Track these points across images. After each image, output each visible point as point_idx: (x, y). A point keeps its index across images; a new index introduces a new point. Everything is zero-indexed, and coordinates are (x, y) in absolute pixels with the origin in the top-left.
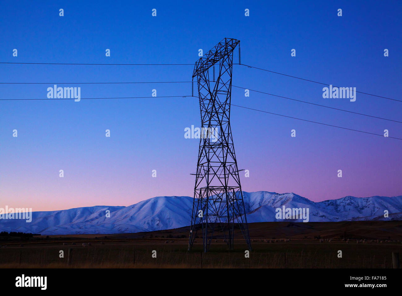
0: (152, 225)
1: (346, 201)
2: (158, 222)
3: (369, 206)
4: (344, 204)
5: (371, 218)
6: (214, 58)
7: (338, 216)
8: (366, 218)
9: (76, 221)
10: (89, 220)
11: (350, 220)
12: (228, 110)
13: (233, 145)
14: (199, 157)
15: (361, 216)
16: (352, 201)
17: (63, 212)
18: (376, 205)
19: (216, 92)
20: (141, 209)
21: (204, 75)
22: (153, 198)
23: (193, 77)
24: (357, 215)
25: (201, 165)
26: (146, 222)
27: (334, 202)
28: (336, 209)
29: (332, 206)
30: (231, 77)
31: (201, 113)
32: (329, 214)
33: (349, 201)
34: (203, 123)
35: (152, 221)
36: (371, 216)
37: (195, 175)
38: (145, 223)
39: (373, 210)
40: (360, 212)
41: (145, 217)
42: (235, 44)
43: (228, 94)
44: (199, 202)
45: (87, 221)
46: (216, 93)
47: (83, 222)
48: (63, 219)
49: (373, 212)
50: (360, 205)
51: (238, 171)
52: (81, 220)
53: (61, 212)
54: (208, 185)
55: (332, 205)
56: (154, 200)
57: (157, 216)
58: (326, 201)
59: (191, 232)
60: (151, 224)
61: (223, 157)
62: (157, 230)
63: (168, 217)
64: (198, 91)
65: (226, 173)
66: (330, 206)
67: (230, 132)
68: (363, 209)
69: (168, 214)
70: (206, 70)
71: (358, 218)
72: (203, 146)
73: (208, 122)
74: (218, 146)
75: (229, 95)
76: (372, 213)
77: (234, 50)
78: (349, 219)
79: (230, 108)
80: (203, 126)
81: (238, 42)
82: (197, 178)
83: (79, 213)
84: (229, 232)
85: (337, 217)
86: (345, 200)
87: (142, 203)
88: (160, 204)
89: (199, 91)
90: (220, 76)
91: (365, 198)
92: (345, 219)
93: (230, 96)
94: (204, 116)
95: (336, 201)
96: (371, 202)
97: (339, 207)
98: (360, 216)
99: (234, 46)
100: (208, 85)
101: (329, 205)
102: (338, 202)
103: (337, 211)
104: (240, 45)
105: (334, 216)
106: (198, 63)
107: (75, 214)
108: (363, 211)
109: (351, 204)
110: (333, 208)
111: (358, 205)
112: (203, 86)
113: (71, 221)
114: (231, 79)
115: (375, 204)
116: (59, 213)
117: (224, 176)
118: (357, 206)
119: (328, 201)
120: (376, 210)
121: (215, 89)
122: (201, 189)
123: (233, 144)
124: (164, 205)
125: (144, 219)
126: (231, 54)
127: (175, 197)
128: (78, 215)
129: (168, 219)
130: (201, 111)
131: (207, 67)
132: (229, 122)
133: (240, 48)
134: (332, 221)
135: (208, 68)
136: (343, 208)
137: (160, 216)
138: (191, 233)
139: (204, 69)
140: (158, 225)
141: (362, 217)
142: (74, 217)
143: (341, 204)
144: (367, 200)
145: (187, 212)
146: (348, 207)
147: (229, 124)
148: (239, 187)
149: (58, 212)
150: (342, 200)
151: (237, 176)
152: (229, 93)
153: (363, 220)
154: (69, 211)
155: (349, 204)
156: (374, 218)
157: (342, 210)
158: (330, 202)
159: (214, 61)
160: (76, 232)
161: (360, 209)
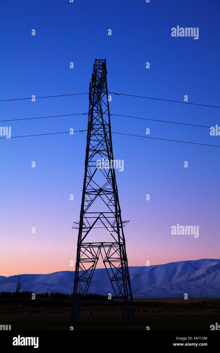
9: (176, 279)
10: (193, 279)
17: (159, 268)
45: (192, 280)
47: (185, 282)
48: (160, 277)
52: (183, 278)
53: (156, 267)
83: (179, 269)
107: (175, 271)
113: (170, 279)
116: (153, 269)
128: (178, 272)
142: (173, 274)
149: (153, 267)
154: (167, 266)
160: (177, 294)
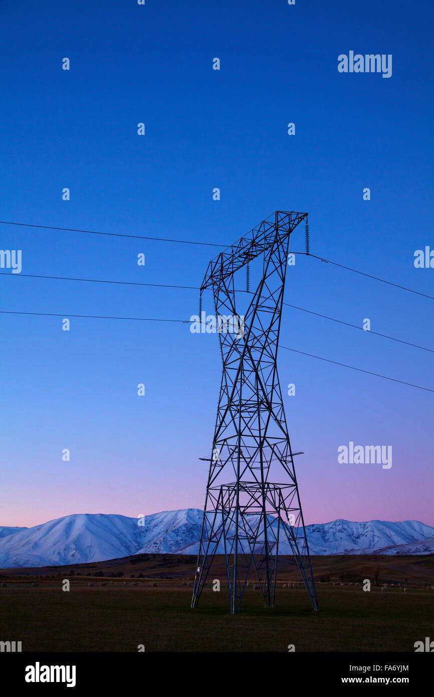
0: (65, 555)
1: (337, 526)
2: (74, 551)
3: (366, 534)
4: (334, 530)
5: (369, 552)
6: (247, 251)
7: (325, 547)
8: (363, 551)
11: (342, 553)
12: (275, 342)
13: (283, 406)
14: (216, 426)
15: (356, 547)
16: (345, 526)
18: (377, 533)
19: (257, 307)
20: (51, 532)
21: (224, 284)
22: (70, 516)
23: (203, 288)
24: (350, 546)
25: (222, 443)
26: (57, 551)
27: (321, 528)
28: (324, 537)
29: (318, 533)
30: (283, 280)
31: (221, 348)
32: (314, 544)
33: (340, 527)
34: (226, 365)
35: (65, 549)
36: (369, 548)
37: (207, 460)
38: (54, 552)
39: (372, 539)
40: (354, 542)
41: (55, 545)
42: (294, 220)
43: (275, 313)
44: (216, 513)
46: (255, 310)
49: (372, 542)
50: (355, 533)
51: (291, 455)
54: (239, 478)
55: (318, 531)
56: (71, 518)
57: (74, 543)
58: (310, 526)
59: (198, 570)
60: (63, 555)
61: (260, 430)
62: (71, 563)
63: (89, 544)
64: (215, 309)
65: (264, 460)
66: (315, 533)
67: (276, 382)
68: (358, 537)
69: (89, 540)
70: (230, 275)
71: (352, 550)
72: (225, 408)
73: (239, 361)
74: (253, 407)
75: (277, 315)
76: (370, 544)
77: (291, 234)
78: (341, 551)
79: (278, 339)
80: (225, 370)
81: (304, 216)
82: (213, 467)
84: (267, 573)
85: (325, 549)
86: (335, 525)
87: (53, 523)
88: (79, 525)
89: (216, 311)
90: (265, 278)
91: (362, 523)
92: (335, 552)
93: (280, 316)
94: (229, 352)
95: (323, 525)
96: (370, 528)
97: (327, 534)
98: (355, 549)
99: (293, 224)
100: (231, 302)
101: (314, 531)
102: (326, 528)
103: (325, 541)
104: (307, 221)
105: (321, 548)
106: (214, 265)
108: (359, 540)
109: (343, 530)
110: (319, 535)
111: (353, 532)
112: (223, 303)
114: (283, 286)
115: (375, 531)
117: (259, 465)
118: (351, 533)
119: (313, 525)
120: (376, 539)
121: (255, 303)
122: (222, 486)
123: (282, 404)
124: (84, 527)
125: (54, 547)
126: (286, 241)
127: (101, 514)
129: (89, 547)
130: (222, 344)
131: (231, 270)
132: (275, 363)
133: (307, 226)
134: (317, 555)
135: (233, 272)
136: (332, 536)
137: (77, 542)
138: (198, 573)
139: (224, 272)
140: (73, 555)
141: (359, 550)
143: (331, 530)
144: (364, 525)
145: (117, 538)
146: (338, 535)
147: (275, 366)
148: (293, 485)
150: (332, 524)
151: (290, 465)
152: (278, 311)
153: (359, 553)
155: (340, 531)
156: (374, 552)
157: (331, 539)
158: (315, 527)
159: (249, 256)
161: (355, 538)
